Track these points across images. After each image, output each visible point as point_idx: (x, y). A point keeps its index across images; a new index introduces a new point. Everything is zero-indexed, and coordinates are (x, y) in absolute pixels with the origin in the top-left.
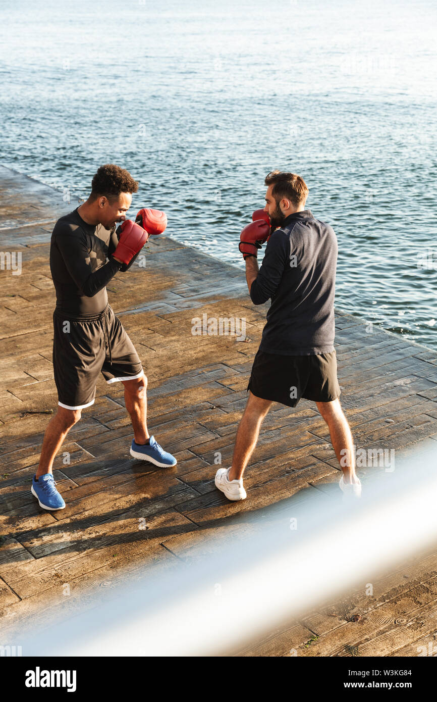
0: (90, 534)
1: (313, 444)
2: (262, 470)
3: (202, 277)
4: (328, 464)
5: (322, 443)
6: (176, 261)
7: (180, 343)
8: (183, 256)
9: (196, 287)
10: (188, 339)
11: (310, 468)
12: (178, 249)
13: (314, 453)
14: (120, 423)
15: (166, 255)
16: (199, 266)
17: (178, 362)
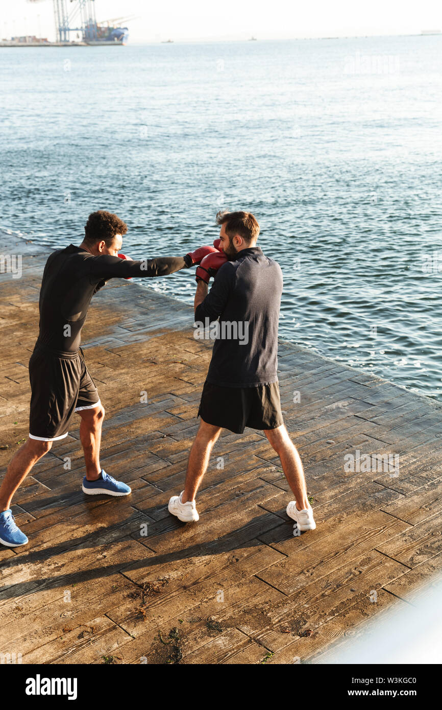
0: (49, 565)
1: (260, 467)
2: (213, 494)
3: (148, 311)
4: (275, 486)
5: (268, 466)
6: (122, 297)
7: (130, 375)
8: (129, 292)
9: (142, 321)
10: (137, 371)
11: (258, 490)
12: (124, 285)
13: (262, 476)
14: (74, 455)
15: (112, 291)
16: (144, 301)
17: (128, 394)
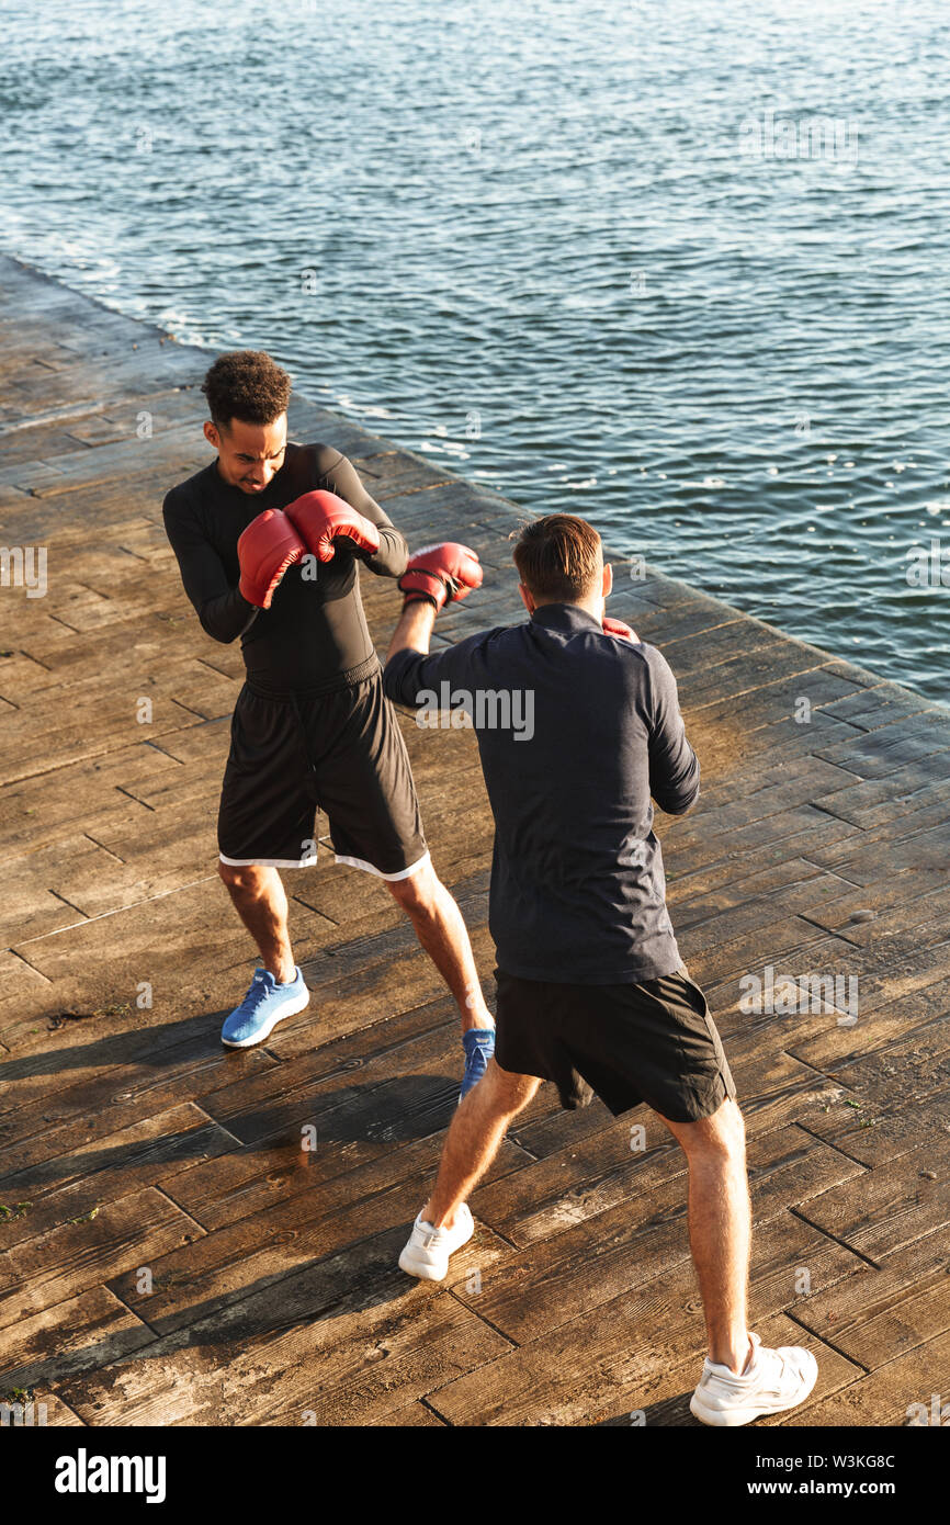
0: (243, 1374)
1: (799, 1090)
2: (671, 1172)
3: (498, 577)
4: (837, 1149)
5: (821, 1088)
6: (426, 526)
7: (447, 787)
8: (444, 510)
9: (481, 609)
10: (466, 775)
11: (792, 1164)
12: (431, 488)
13: (803, 1118)
14: (302, 1040)
15: (399, 507)
16: (488, 542)
17: (444, 849)
